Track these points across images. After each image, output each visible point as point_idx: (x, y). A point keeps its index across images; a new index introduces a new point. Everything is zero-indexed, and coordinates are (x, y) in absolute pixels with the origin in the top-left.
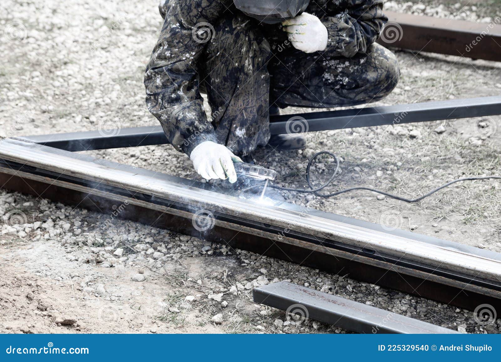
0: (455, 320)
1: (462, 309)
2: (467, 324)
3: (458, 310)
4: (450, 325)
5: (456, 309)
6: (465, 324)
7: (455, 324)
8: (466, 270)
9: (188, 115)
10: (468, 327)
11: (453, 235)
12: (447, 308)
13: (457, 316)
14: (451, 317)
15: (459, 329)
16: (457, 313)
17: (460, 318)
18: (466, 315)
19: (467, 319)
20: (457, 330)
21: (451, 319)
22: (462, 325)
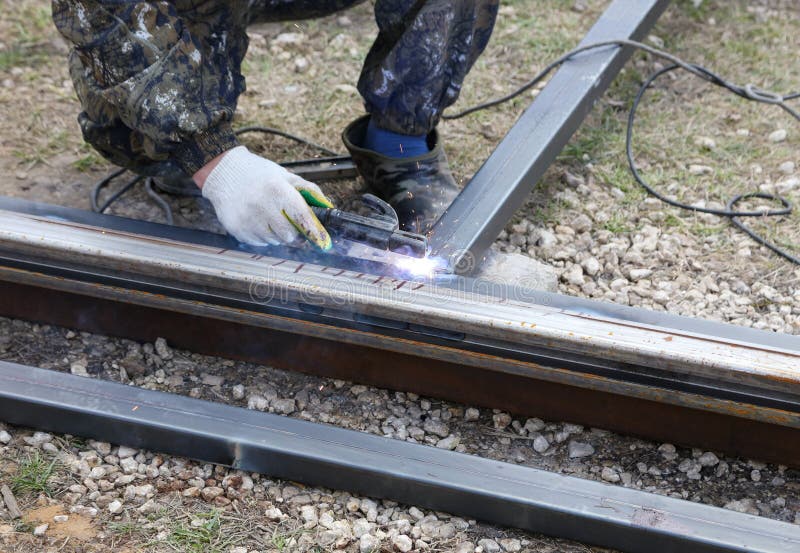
0: (67, 354)
1: (78, 331)
2: (88, 359)
3: (71, 334)
4: (56, 364)
5: (67, 333)
6: (84, 360)
7: (66, 360)
8: (83, 258)
9: (162, 100)
10: (89, 364)
11: (58, 194)
12: (49, 333)
13: (68, 345)
14: (58, 348)
15: (73, 370)
16: (70, 339)
17: (76, 348)
18: (86, 343)
19: (87, 351)
20: (69, 371)
21: (58, 352)
22: (79, 362)
